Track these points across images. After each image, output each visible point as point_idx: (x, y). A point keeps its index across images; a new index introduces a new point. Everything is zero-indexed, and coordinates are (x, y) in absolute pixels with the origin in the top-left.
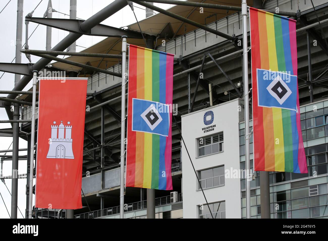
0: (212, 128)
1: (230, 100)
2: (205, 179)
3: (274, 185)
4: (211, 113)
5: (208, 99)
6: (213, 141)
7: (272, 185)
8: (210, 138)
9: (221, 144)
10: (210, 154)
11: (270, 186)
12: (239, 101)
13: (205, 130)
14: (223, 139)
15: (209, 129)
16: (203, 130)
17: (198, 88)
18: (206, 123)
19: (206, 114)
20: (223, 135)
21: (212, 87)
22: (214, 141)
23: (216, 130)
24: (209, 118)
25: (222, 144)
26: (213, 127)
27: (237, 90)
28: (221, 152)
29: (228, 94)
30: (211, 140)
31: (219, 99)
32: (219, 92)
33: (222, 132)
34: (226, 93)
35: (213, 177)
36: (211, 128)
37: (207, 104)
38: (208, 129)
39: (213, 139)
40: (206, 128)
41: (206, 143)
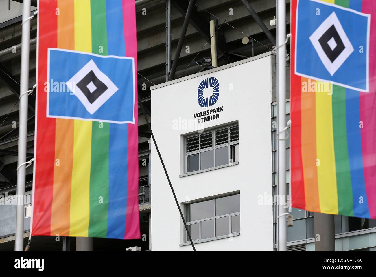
0: (215, 114)
1: (255, 55)
2: (199, 221)
3: (344, 236)
4: (214, 83)
5: (208, 53)
6: (218, 141)
7: (340, 236)
8: (211, 135)
9: (233, 147)
10: (210, 169)
11: (336, 237)
12: (272, 58)
13: (200, 118)
14: (238, 136)
15: (210, 115)
16: (195, 117)
17: (187, 32)
18: (203, 102)
19: (203, 85)
20: (237, 129)
21: (216, 27)
22: (219, 142)
23: (224, 119)
24: (208, 92)
25: (236, 147)
26: (218, 111)
27: (268, 34)
28: (235, 163)
29: (250, 43)
30: (211, 139)
31: (231, 53)
32: (231, 37)
33: (237, 123)
34: (245, 41)
35: (215, 218)
36: (212, 114)
37: (206, 62)
38: (207, 116)
39: (218, 137)
40: (203, 114)
41: (202, 145)
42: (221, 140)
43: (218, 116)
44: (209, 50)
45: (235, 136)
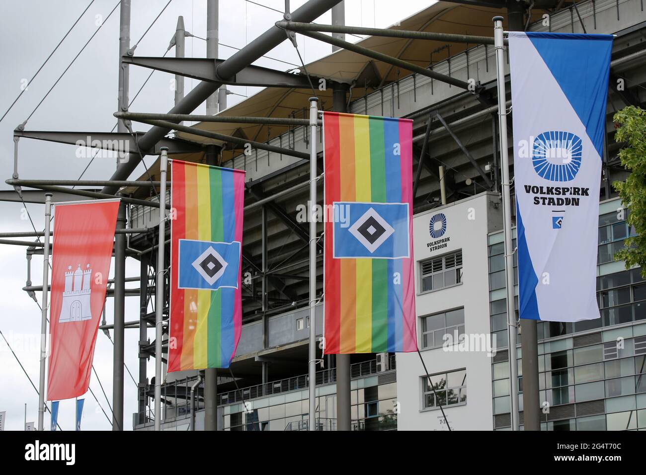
0: (444, 243)
1: (477, 194)
2: (433, 331)
3: (545, 341)
4: (442, 217)
5: (438, 193)
6: (446, 266)
7: (542, 342)
8: (441, 261)
9: (458, 270)
10: (440, 289)
11: (538, 343)
12: (487, 197)
13: (432, 247)
14: (461, 261)
15: (439, 245)
16: (428, 246)
17: (421, 174)
18: (434, 234)
19: (434, 219)
20: (461, 255)
21: (444, 172)
22: (448, 266)
23: (450, 247)
24: (438, 226)
25: (461, 270)
26: (446, 241)
27: (484, 177)
28: (459, 284)
29: (472, 184)
30: (441, 264)
31: (460, 191)
32: (459, 180)
33: (460, 250)
34: (469, 182)
35: (445, 328)
36: (441, 244)
37: (436, 201)
38: (437, 245)
39: (446, 263)
40: (434, 244)
41: (434, 269)
42: (449, 264)
43: (446, 245)
44: (439, 191)
45: (460, 262)
